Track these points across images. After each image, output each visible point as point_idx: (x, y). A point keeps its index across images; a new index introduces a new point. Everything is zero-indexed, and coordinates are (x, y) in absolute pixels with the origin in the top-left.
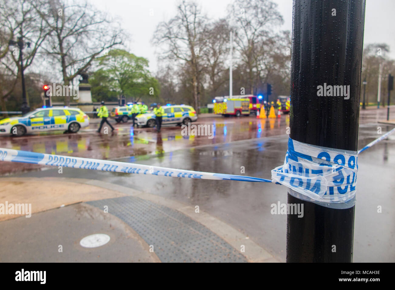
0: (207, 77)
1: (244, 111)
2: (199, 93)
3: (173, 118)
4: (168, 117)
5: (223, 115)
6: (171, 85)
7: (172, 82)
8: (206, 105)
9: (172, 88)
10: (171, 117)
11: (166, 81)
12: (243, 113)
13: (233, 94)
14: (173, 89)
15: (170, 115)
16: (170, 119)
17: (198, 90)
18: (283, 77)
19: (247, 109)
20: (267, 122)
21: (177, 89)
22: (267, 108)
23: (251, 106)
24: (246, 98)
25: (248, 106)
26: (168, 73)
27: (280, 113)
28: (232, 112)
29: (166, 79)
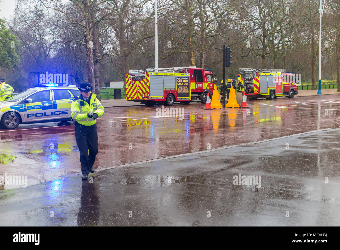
0: (112, 32)
1: (181, 95)
2: (96, 62)
3: (54, 110)
4: (44, 108)
5: (143, 101)
6: (41, 45)
7: (42, 39)
8: (108, 84)
9: (42, 50)
10: (50, 107)
11: (30, 38)
12: (179, 98)
13: (161, 65)
14: (45, 53)
15: (47, 105)
16: (48, 111)
17: (95, 56)
18: (245, 33)
19: (187, 91)
20: (225, 116)
21: (52, 53)
22: (225, 92)
23: (193, 86)
24: (183, 71)
25: (188, 86)
26: (35, 24)
27: (245, 99)
28: (161, 96)
29: (31, 33)
